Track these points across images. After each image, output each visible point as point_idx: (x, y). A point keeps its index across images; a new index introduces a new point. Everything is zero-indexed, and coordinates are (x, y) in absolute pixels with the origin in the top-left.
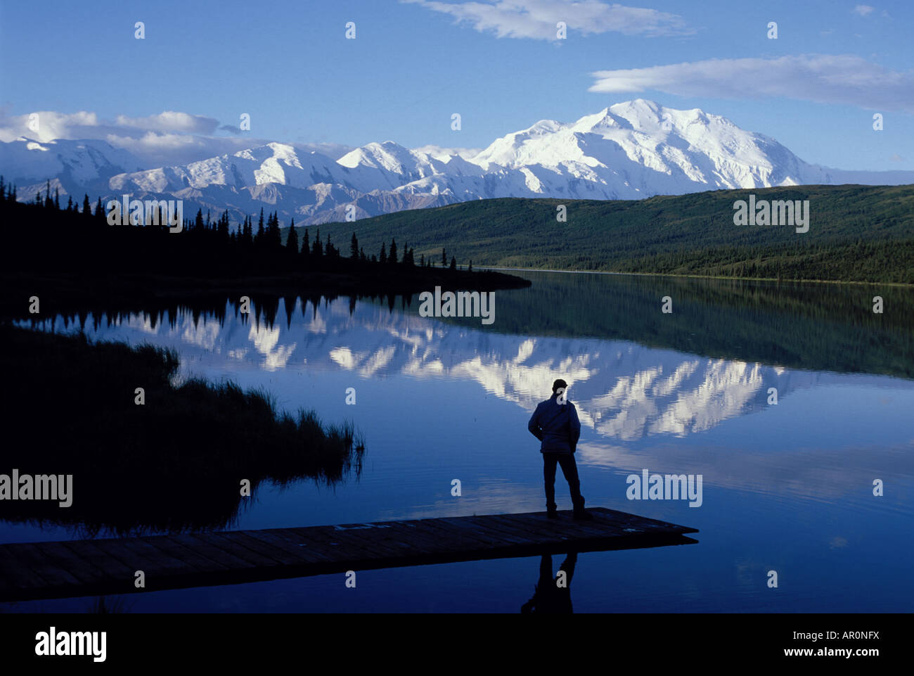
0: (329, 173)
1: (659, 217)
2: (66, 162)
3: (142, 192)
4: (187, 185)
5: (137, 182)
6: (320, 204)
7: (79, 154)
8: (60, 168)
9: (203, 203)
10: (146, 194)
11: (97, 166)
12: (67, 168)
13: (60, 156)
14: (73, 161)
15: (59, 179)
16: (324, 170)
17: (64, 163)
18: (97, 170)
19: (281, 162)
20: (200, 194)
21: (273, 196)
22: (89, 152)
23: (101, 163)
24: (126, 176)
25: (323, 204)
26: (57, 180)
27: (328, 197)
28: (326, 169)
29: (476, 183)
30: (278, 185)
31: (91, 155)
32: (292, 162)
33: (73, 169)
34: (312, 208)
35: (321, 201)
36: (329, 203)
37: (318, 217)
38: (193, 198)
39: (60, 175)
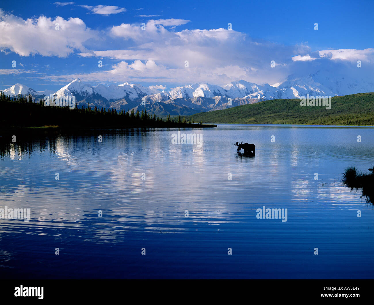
0: (220, 92)
1: (335, 104)
2: (127, 92)
3: (153, 102)
4: (169, 99)
5: (152, 98)
6: (217, 104)
7: (132, 89)
8: (125, 95)
9: (174, 105)
10: (155, 102)
11: (138, 94)
12: (128, 94)
13: (125, 90)
14: (130, 92)
15: (125, 99)
16: (218, 91)
17: (126, 93)
18: (138, 95)
19: (202, 89)
20: (174, 102)
21: (200, 101)
22: (135, 89)
23: (139, 92)
24: (147, 97)
25: (218, 103)
26: (124, 99)
27: (220, 101)
28: (219, 91)
29: (274, 94)
30: (201, 97)
31: (136, 90)
32: (206, 89)
33: (130, 95)
34: (214, 105)
35: (217, 103)
36: (220, 103)
37: (216, 108)
38: (171, 103)
39: (125, 97)
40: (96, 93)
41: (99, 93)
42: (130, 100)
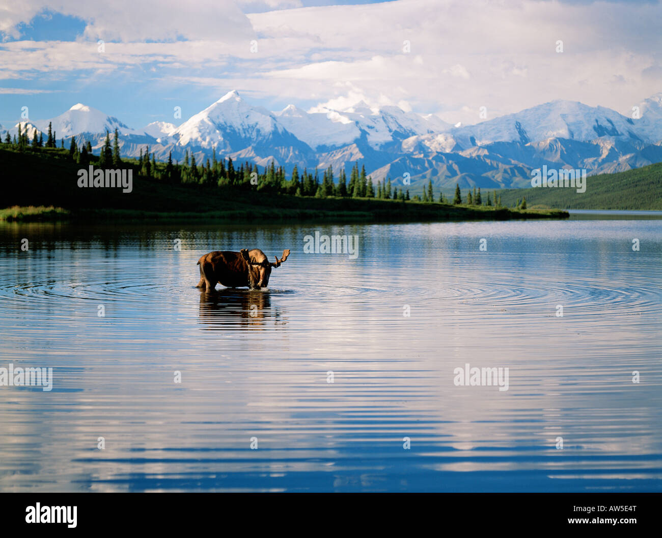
0: (613, 125)
2: (363, 128)
3: (432, 152)
4: (474, 144)
5: (427, 143)
6: (604, 156)
7: (374, 119)
8: (357, 134)
9: (488, 161)
10: (435, 154)
11: (390, 131)
12: (364, 134)
13: (357, 123)
14: (369, 127)
15: (357, 144)
16: (607, 122)
17: (361, 130)
18: (391, 134)
19: (564, 117)
20: (486, 152)
21: (557, 150)
22: (383, 118)
23: (394, 127)
24: (417, 138)
25: (607, 156)
26: (355, 145)
27: (612, 150)
28: (610, 121)
30: (562, 140)
31: (385, 121)
32: (575, 117)
33: (369, 134)
34: (596, 160)
35: (605, 153)
36: (612, 155)
37: (602, 169)
38: (478, 156)
39: (356, 141)
40: (280, 131)
41: (290, 131)
42: (370, 149)
